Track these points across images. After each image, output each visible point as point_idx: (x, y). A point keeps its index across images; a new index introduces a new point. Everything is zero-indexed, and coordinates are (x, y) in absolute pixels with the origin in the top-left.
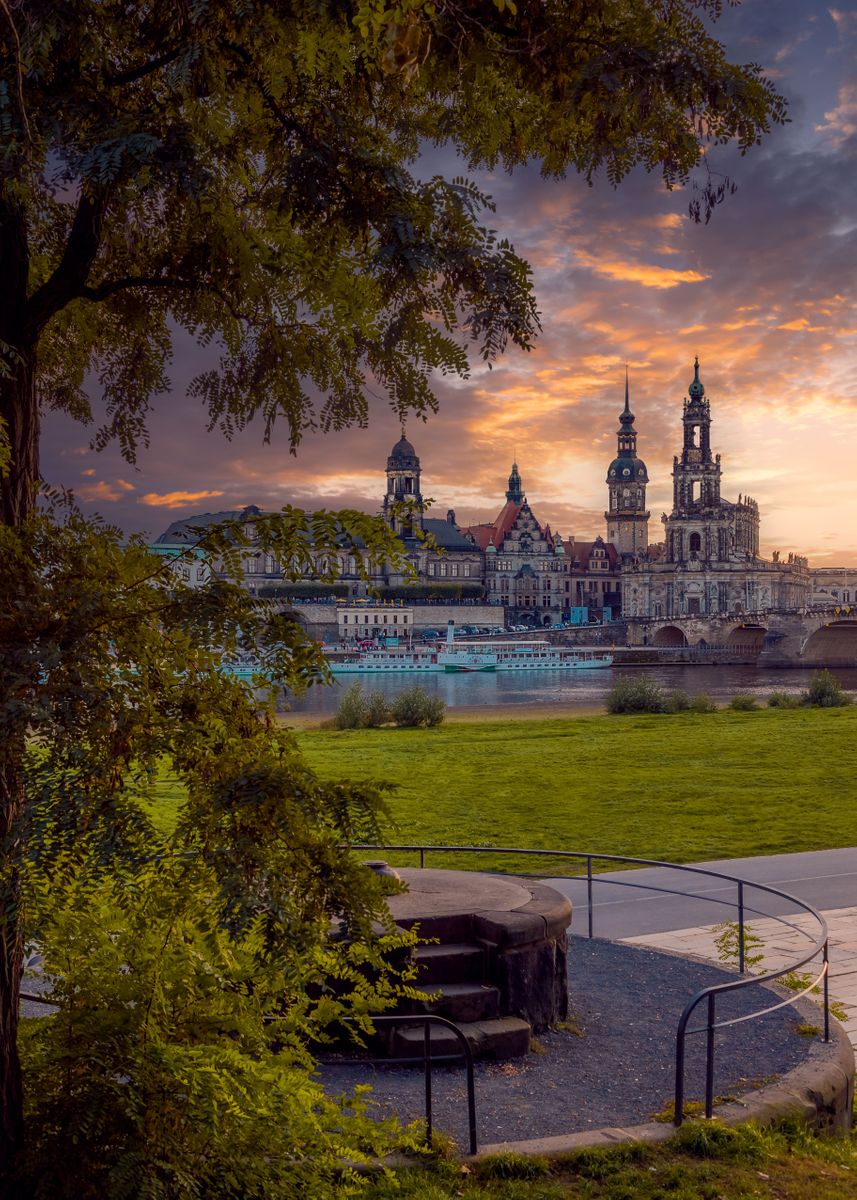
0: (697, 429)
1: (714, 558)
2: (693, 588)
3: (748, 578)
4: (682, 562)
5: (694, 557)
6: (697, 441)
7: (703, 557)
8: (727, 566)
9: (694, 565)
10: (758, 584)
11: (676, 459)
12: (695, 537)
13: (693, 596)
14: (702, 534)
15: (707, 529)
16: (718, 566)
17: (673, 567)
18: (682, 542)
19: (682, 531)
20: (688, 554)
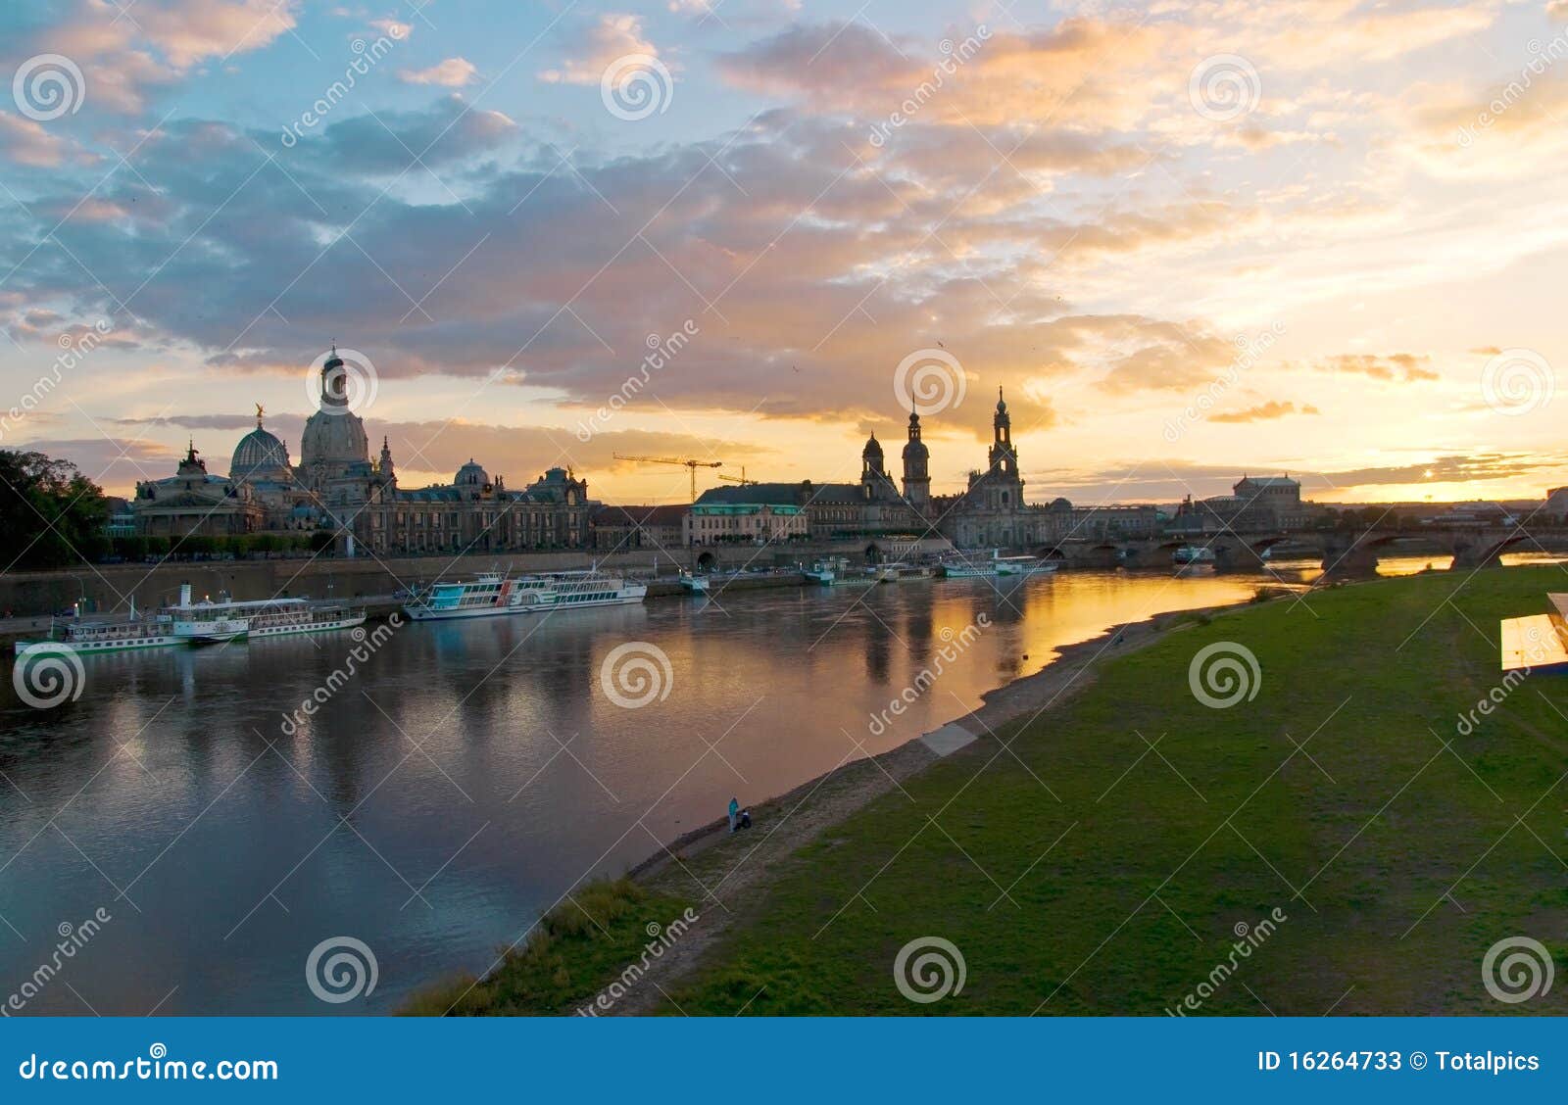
0: (1002, 430)
1: (1016, 507)
2: (1007, 525)
3: (1035, 518)
4: (999, 510)
5: (1006, 507)
6: (1003, 438)
7: (1011, 507)
8: (1022, 512)
9: (1006, 511)
10: (1038, 522)
11: (990, 448)
12: (1005, 495)
13: (1007, 530)
14: (1010, 493)
15: (1012, 490)
16: (1019, 511)
17: (992, 513)
18: (998, 497)
19: (997, 491)
20: (1001, 505)
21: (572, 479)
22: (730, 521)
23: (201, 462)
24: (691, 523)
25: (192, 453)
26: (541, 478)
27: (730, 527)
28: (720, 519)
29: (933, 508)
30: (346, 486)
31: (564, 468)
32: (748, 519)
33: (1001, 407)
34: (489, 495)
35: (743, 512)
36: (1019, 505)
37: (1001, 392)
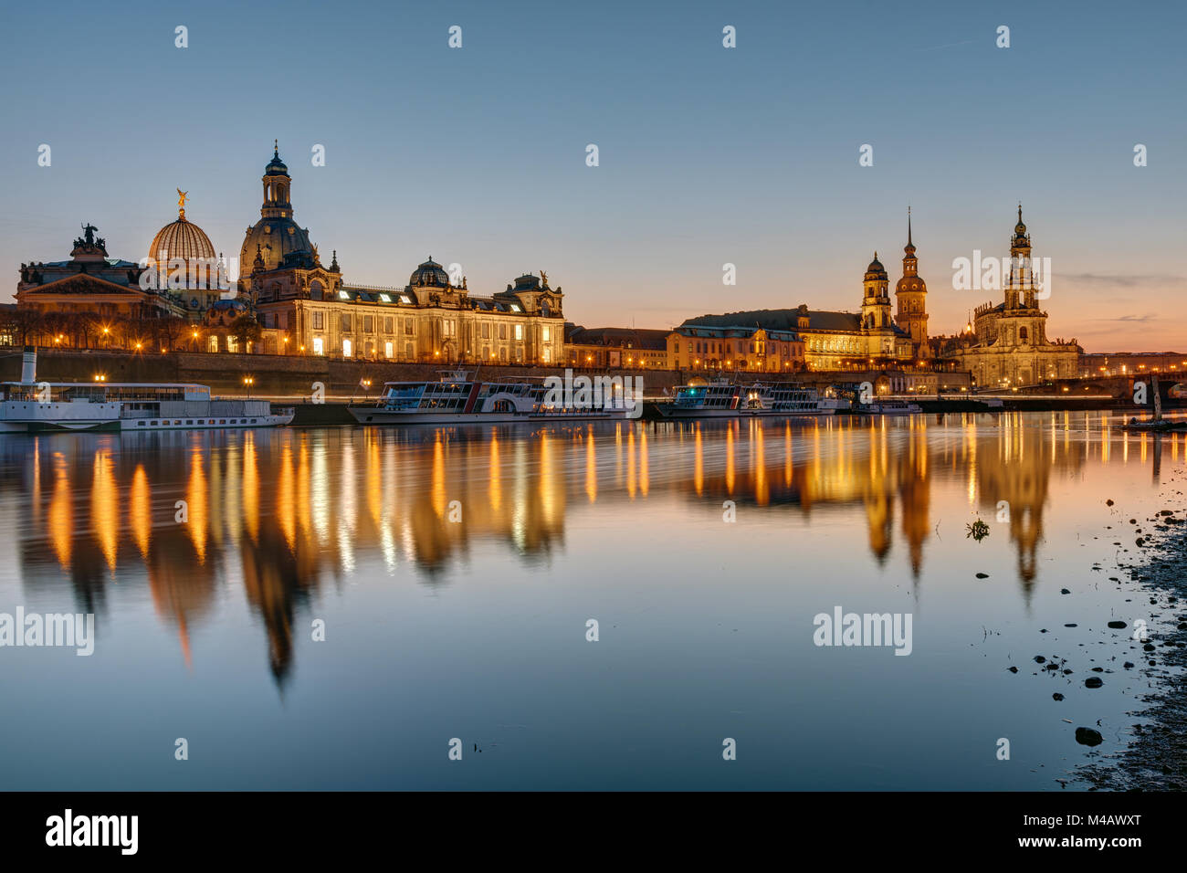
0: (1021, 256)
1: (1038, 343)
2: (1025, 363)
3: (1059, 356)
4: (1016, 346)
5: (1025, 343)
7: (1032, 342)
8: (1045, 348)
9: (1025, 348)
12: (1024, 331)
13: (1026, 368)
14: (1029, 328)
15: (1032, 324)
16: (1040, 348)
17: (1007, 349)
18: (1015, 333)
19: (1014, 325)
20: (1020, 341)
21: (546, 288)
22: (720, 346)
23: (100, 241)
24: (677, 347)
25: (89, 231)
26: (510, 286)
27: (720, 352)
28: (709, 342)
29: (931, 348)
30: (280, 279)
31: (537, 274)
32: (741, 344)
33: (1020, 227)
34: (448, 299)
35: (735, 334)
36: (1040, 341)
37: (1020, 213)
